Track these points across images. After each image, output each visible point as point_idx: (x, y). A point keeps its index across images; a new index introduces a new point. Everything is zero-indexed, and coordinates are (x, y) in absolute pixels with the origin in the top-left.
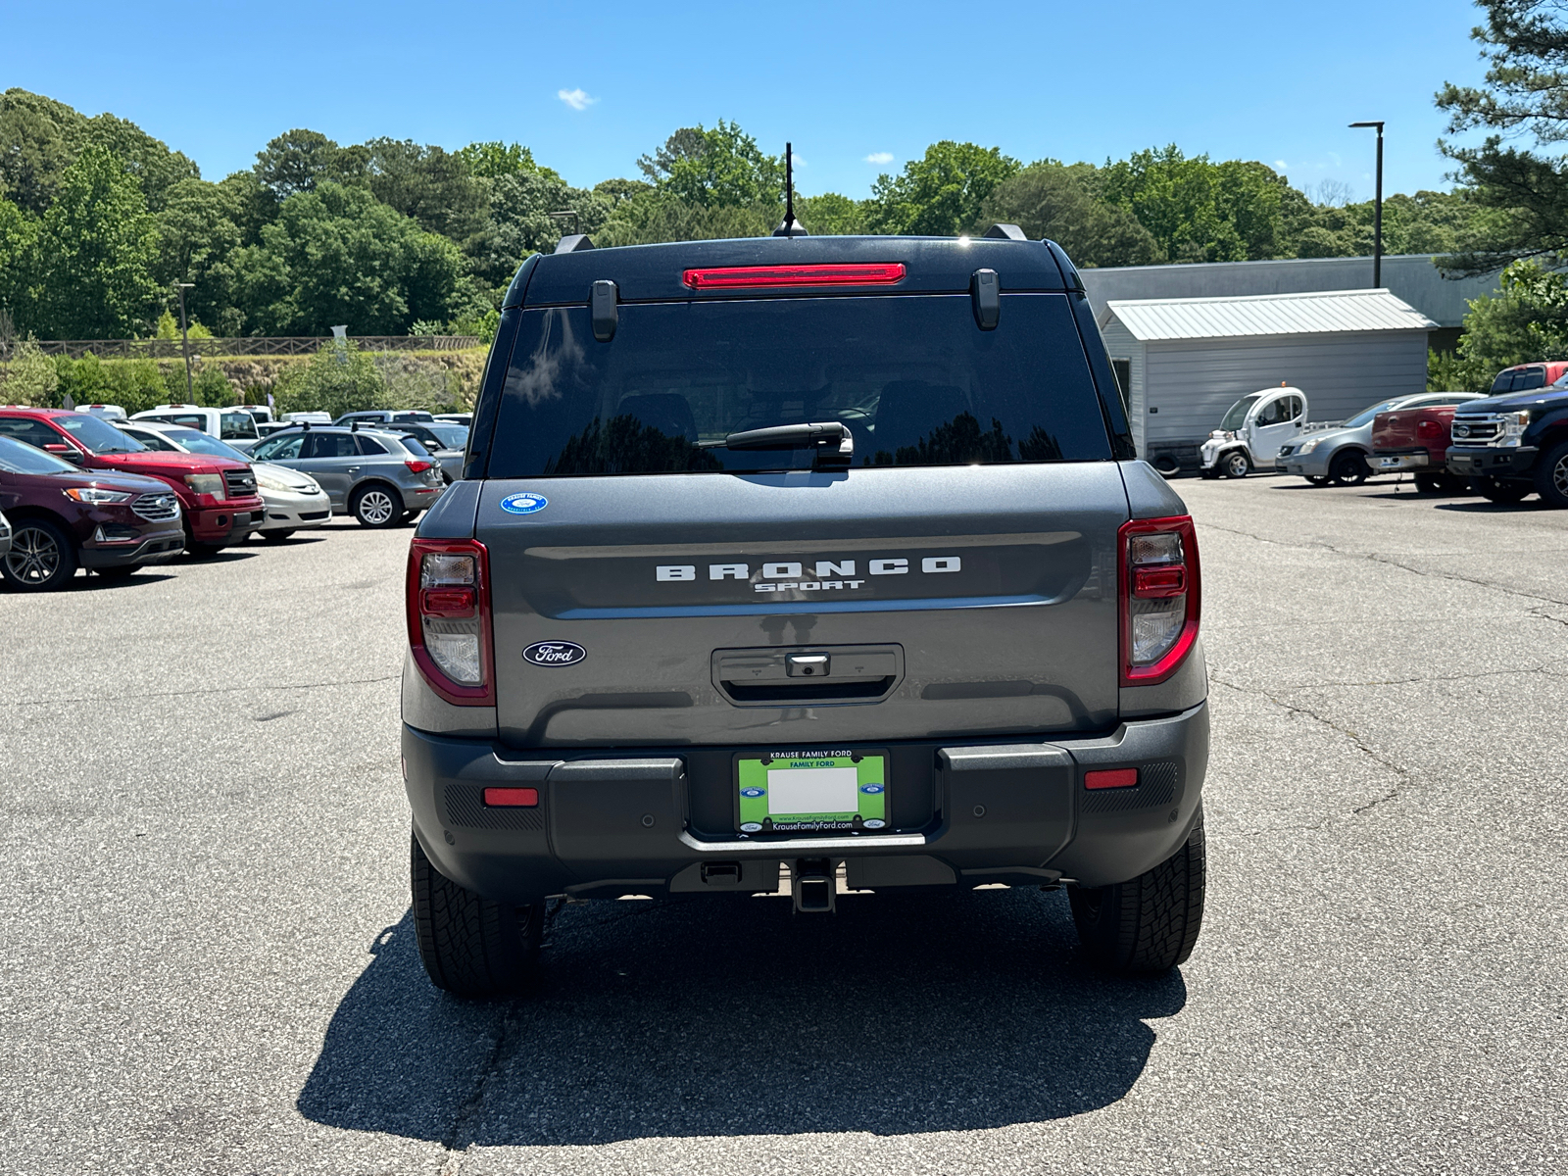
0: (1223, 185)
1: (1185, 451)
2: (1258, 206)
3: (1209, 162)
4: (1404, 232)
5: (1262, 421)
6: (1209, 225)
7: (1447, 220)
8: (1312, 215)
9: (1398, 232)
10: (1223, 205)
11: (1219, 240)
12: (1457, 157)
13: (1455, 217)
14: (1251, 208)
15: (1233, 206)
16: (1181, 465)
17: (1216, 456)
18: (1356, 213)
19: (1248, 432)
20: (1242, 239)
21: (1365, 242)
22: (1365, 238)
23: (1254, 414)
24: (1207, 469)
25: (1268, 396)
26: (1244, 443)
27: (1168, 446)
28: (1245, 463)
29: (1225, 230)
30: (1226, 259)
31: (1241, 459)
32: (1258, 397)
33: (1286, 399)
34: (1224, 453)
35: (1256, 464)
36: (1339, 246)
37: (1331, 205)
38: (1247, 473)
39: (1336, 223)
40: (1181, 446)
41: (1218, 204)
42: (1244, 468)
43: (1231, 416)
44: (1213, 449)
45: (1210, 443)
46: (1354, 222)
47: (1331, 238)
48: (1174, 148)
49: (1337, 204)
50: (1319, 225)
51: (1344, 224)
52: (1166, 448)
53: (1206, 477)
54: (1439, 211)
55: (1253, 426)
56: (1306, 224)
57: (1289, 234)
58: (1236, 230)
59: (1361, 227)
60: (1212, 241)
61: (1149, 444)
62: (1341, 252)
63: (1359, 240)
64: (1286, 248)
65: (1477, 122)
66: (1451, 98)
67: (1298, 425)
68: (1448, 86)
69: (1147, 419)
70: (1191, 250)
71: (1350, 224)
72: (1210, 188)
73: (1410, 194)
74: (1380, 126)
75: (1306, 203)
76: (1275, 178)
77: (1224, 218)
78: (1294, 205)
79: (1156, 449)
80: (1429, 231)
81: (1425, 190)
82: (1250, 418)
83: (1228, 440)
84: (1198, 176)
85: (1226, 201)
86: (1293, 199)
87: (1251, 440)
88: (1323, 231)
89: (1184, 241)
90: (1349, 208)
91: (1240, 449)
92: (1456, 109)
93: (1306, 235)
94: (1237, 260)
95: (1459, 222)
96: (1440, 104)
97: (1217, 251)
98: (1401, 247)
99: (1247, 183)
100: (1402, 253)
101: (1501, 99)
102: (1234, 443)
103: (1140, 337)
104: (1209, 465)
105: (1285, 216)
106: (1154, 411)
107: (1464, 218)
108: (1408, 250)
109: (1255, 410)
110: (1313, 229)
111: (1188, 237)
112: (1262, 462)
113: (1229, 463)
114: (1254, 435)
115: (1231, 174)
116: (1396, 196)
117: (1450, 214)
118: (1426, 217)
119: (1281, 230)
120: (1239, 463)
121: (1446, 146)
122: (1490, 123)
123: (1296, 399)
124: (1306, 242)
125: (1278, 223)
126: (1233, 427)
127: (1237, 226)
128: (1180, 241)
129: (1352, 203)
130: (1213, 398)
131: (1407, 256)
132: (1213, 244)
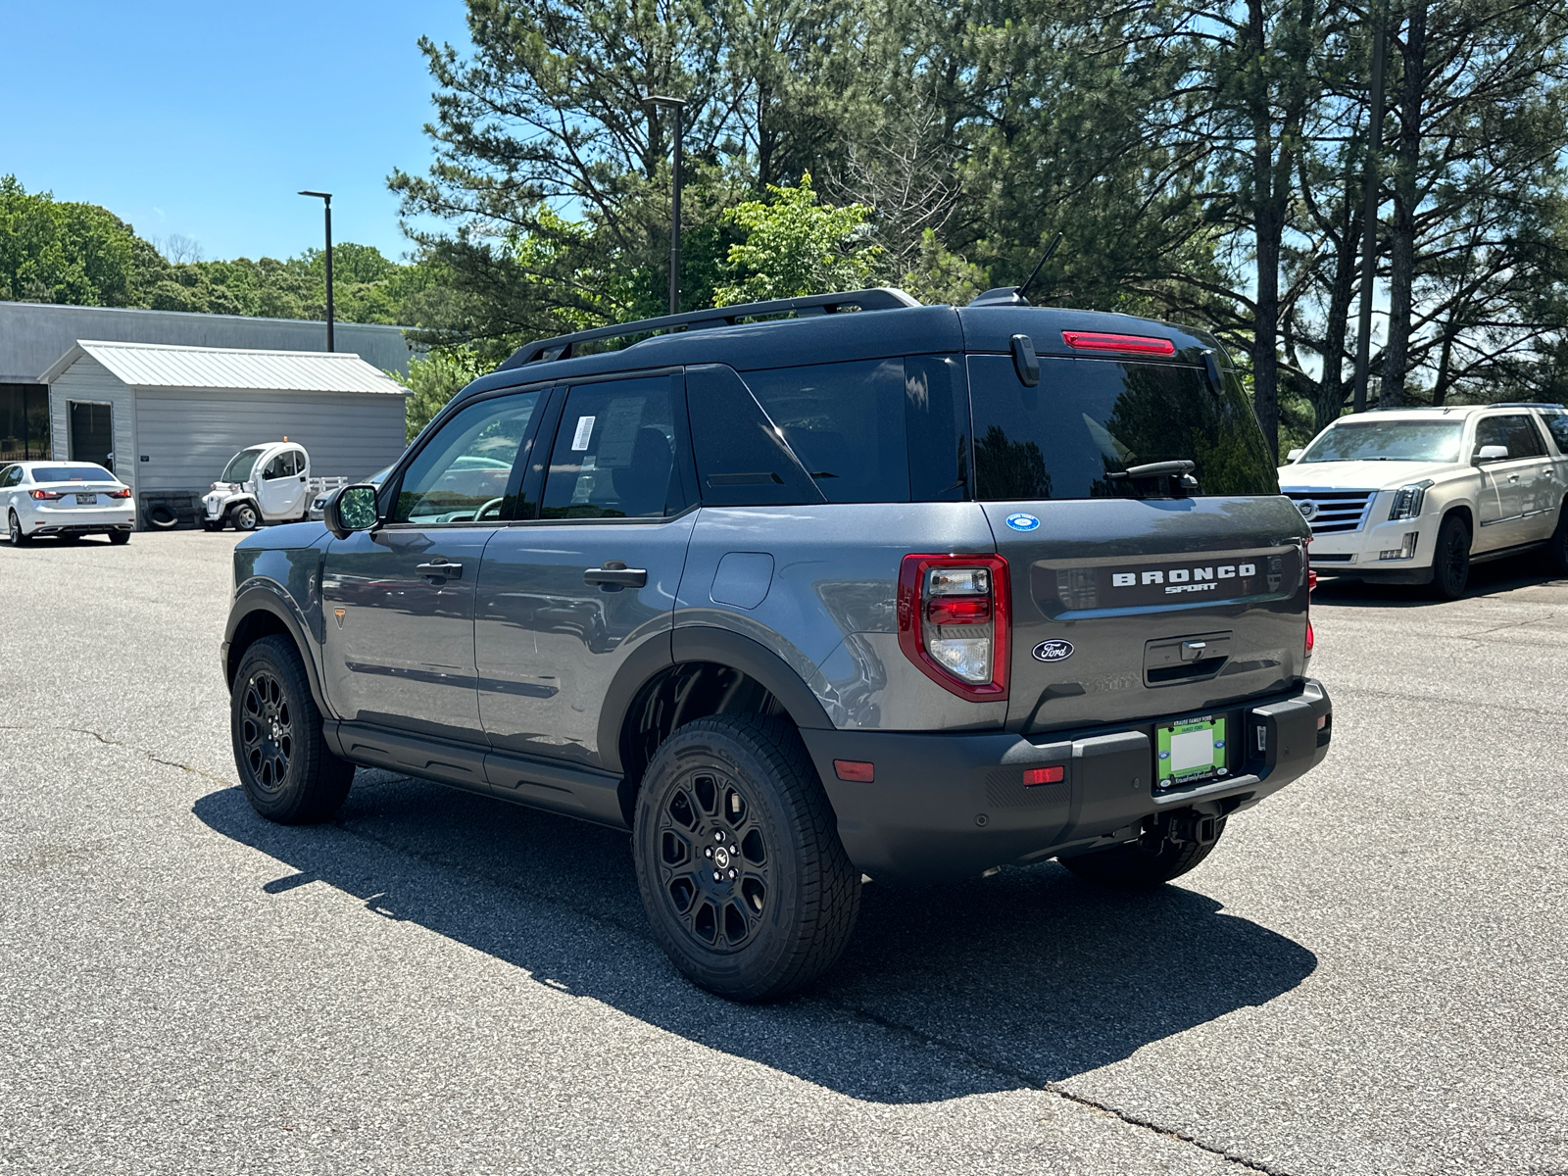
0: (69, 226)
1: (180, 503)
2: (109, 252)
3: (54, 201)
4: (256, 295)
5: (267, 475)
6: (54, 267)
7: (292, 289)
8: (163, 269)
9: (251, 296)
10: (70, 248)
11: (68, 283)
12: (417, 239)
13: (300, 287)
14: (101, 253)
15: (81, 249)
16: (179, 517)
17: (222, 508)
18: (207, 273)
19: (256, 484)
20: (93, 284)
21: (220, 301)
22: (219, 298)
23: (260, 467)
24: (212, 522)
25: (272, 450)
26: (252, 496)
27: (163, 497)
28: (254, 515)
29: (74, 273)
30: (76, 302)
31: (250, 511)
32: (259, 452)
33: (290, 453)
34: (231, 506)
35: (265, 517)
36: (194, 303)
37: (181, 261)
38: (256, 525)
39: (189, 280)
40: (176, 497)
41: (65, 246)
42: (253, 521)
43: (231, 468)
44: (219, 501)
45: (213, 494)
46: (206, 280)
47: (185, 294)
48: (13, 180)
49: (187, 260)
50: (172, 279)
51: (196, 281)
52: (160, 499)
53: (208, 529)
54: (285, 280)
55: (260, 479)
56: (158, 277)
57: (141, 285)
58: (86, 275)
59: (215, 287)
60: (61, 283)
61: (141, 494)
62: (195, 309)
63: (213, 298)
64: (139, 299)
65: (422, 209)
66: (401, 184)
67: (303, 479)
68: (397, 171)
69: (138, 469)
70: (37, 290)
71: (202, 282)
72: (55, 228)
73: (255, 260)
74: (328, 198)
75: (157, 255)
76: (121, 224)
77: (72, 260)
78: (145, 256)
79: (149, 499)
80: (279, 298)
81: (269, 257)
82: (256, 470)
83: (234, 492)
84: (42, 214)
85: (73, 243)
86: (143, 249)
87: (259, 493)
88: (176, 286)
89: (28, 280)
90: (200, 266)
91: (247, 501)
92: (405, 193)
93: (160, 288)
94: (89, 305)
95: (305, 292)
96: (391, 186)
97: (67, 295)
98: (254, 310)
99: (96, 229)
100: (255, 315)
101: (445, 192)
102: (241, 496)
103: (129, 381)
104: (216, 517)
105: (137, 266)
106: (145, 459)
107: (309, 289)
108: (262, 314)
109: (261, 463)
110: (165, 282)
111: (33, 276)
112: (271, 515)
113: (238, 516)
114: (260, 487)
115: (79, 218)
116: (242, 260)
117: (295, 283)
118: (274, 283)
119: (133, 280)
120: (249, 516)
121: (408, 227)
122: (434, 211)
123: (299, 453)
124: (160, 296)
125: (130, 274)
126: (238, 479)
127: (86, 270)
128: (24, 280)
129: (202, 261)
130: (202, 449)
131: (259, 319)
132: (62, 286)
